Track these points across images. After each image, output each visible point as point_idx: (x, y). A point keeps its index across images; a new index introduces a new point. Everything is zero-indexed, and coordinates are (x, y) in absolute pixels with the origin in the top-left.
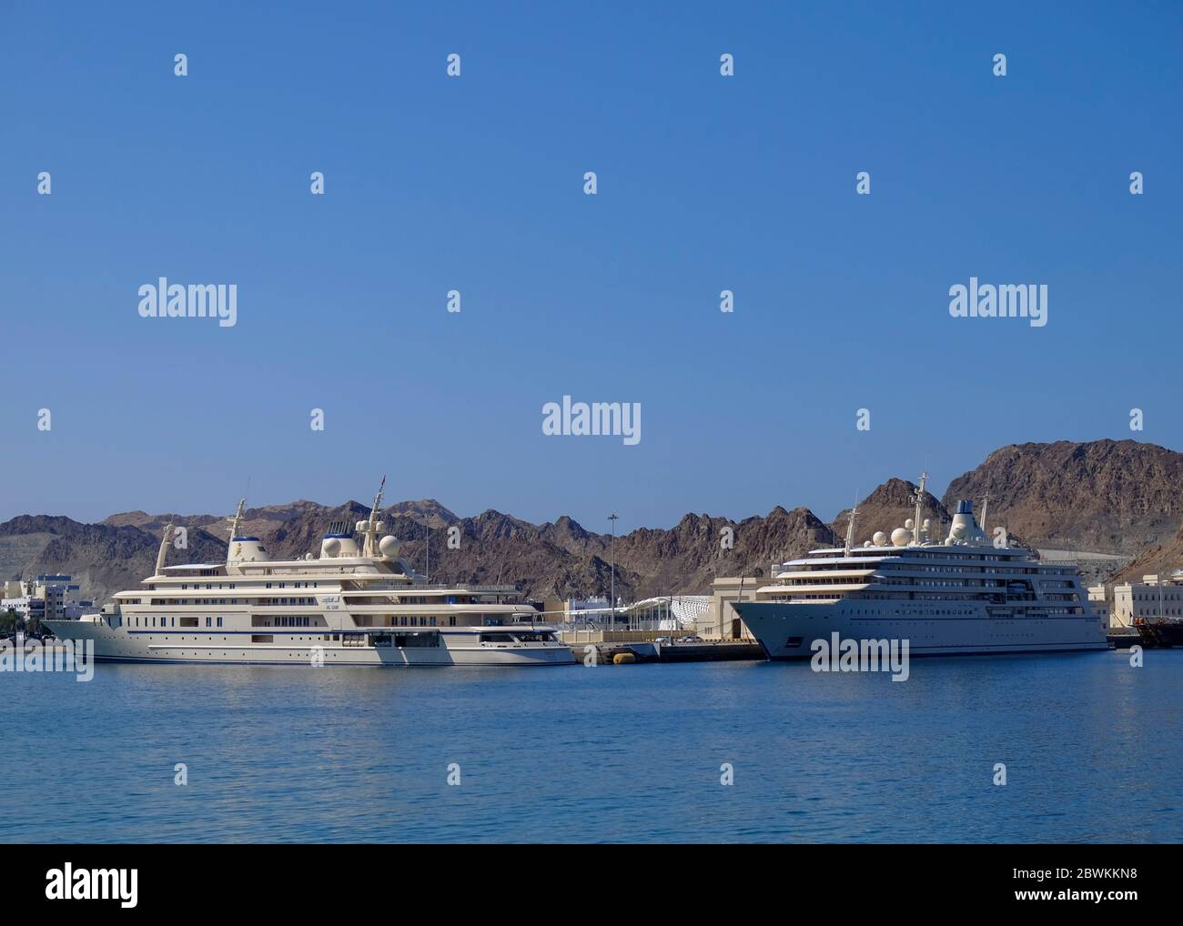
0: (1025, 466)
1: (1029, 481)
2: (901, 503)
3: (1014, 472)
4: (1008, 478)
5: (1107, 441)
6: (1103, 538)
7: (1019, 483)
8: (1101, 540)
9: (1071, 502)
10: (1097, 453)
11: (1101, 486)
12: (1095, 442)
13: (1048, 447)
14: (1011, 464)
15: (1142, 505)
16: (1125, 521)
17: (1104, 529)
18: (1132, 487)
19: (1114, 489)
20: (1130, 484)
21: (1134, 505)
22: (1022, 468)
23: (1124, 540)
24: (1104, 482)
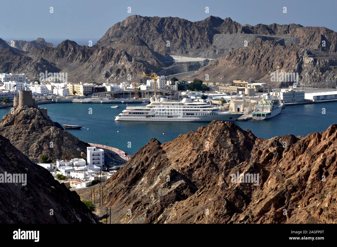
2: (138, 44)
4: (141, 28)
8: (183, 52)
10: (168, 21)
14: (142, 24)
15: (193, 42)
16: (189, 46)
17: (183, 49)
18: (189, 36)
19: (184, 36)
20: (188, 35)
21: (190, 42)
22: (145, 25)
23: (190, 53)
24: (180, 34)
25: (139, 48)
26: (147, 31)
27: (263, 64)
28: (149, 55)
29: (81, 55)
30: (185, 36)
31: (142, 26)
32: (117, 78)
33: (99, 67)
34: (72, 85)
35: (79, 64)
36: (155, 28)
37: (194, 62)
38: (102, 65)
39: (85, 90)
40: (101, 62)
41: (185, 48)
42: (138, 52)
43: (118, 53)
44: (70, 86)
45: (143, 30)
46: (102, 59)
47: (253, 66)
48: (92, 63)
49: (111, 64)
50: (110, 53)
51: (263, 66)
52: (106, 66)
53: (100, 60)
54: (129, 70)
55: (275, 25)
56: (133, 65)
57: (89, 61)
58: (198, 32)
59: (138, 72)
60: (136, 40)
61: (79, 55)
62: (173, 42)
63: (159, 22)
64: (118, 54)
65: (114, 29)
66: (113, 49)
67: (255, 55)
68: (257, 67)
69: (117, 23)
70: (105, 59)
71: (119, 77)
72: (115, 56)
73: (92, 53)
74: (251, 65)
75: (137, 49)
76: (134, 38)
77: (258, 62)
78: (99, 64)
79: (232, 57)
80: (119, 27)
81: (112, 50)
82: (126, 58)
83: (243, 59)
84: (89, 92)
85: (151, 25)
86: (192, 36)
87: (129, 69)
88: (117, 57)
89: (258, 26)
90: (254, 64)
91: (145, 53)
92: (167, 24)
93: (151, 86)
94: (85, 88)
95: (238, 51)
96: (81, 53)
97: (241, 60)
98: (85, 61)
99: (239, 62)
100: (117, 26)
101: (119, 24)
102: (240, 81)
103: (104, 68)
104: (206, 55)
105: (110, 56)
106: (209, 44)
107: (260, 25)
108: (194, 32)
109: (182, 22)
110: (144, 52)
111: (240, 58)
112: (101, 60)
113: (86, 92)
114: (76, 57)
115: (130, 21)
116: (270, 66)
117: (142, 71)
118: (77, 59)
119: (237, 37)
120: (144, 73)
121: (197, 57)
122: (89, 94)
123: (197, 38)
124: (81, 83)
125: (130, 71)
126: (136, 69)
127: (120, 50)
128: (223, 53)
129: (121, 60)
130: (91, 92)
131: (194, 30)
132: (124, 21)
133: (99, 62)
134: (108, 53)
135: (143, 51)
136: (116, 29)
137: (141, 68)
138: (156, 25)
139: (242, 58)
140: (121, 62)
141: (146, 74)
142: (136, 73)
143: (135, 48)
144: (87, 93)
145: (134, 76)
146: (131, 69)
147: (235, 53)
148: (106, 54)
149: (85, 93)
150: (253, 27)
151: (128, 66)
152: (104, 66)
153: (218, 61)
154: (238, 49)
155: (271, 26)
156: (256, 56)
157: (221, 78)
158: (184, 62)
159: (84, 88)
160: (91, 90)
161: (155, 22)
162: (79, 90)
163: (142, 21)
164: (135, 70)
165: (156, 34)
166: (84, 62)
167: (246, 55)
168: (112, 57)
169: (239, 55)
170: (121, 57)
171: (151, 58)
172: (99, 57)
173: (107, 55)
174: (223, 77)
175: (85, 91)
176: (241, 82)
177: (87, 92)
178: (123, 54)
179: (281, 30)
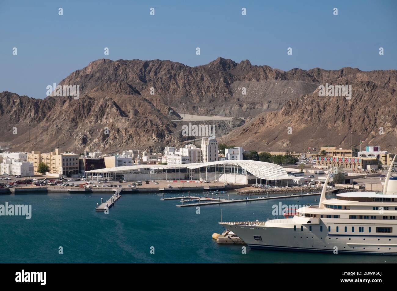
0: (123, 70)
1: (127, 78)
2: (126, 93)
3: (118, 73)
4: (116, 75)
5: (158, 60)
6: (190, 108)
7: (122, 78)
8: (189, 108)
9: (168, 90)
10: (154, 65)
11: (181, 84)
12: (152, 61)
13: (130, 62)
14: (116, 69)
15: (202, 93)
16: (196, 100)
17: (188, 103)
18: (196, 84)
19: (187, 85)
20: (194, 83)
21: (198, 92)
22: (121, 71)
23: (199, 109)
24: (182, 81)
25: (128, 99)
26: (125, 80)
27: (359, 120)
28: (146, 108)
29: (33, 111)
30: (189, 85)
31: (117, 73)
32: (104, 145)
33: (68, 127)
34: (37, 156)
35: (30, 125)
36: (137, 75)
37: (218, 121)
38: (74, 124)
39: (65, 164)
40: (70, 119)
41: (191, 103)
42: (128, 104)
43: (101, 103)
44: (34, 157)
45: (119, 78)
46: (72, 114)
47: (340, 123)
48: (53, 122)
49: (90, 122)
50: (85, 104)
51: (360, 122)
52: (80, 126)
53: (69, 116)
54: (126, 131)
55: (319, 70)
56: (132, 122)
57: (47, 120)
58: (209, 78)
59: (142, 134)
60: (124, 87)
61: (30, 111)
62: (171, 93)
63: (140, 68)
64: (101, 106)
65: (71, 80)
66: (90, 98)
67: (338, 107)
68: (347, 125)
69: (75, 71)
70: (78, 115)
71: (109, 143)
72: (96, 108)
73: (50, 108)
74: (335, 122)
75: (125, 100)
76: (119, 83)
77: (347, 116)
78: (69, 123)
79: (294, 110)
80: (77, 77)
81: (88, 100)
82: (115, 111)
83: (318, 113)
84: (74, 168)
85: (130, 71)
86: (199, 84)
87: (126, 129)
88: (100, 110)
89: (294, 71)
90: (341, 119)
91: (139, 106)
92: (153, 70)
93: (190, 156)
94: (65, 160)
95: (303, 101)
96: (32, 106)
97: (313, 114)
98: (40, 120)
99: (310, 118)
100: (76, 75)
101: (78, 72)
102: (334, 148)
103: (77, 130)
104: (228, 111)
105: (85, 110)
106: (228, 95)
107: (296, 69)
108: (202, 79)
109: (176, 67)
110: (137, 105)
111: (312, 111)
112: (72, 117)
113: (67, 168)
114: (25, 114)
115: (95, 67)
116: (372, 123)
117: (149, 132)
118: (26, 116)
119: (272, 85)
120: (153, 135)
121: (212, 115)
122: (74, 174)
123: (208, 87)
124: (57, 150)
125: (128, 132)
126: (138, 129)
127: (104, 98)
128: (254, 108)
129: (108, 114)
130: (77, 168)
131: (202, 76)
132: (86, 68)
133: (68, 119)
134: (81, 104)
135: (136, 103)
136: (73, 79)
137: (147, 127)
138: (138, 72)
139: (315, 110)
140: (107, 118)
141: (157, 137)
142: (140, 136)
143: (122, 98)
144: (69, 171)
145: (137, 141)
146: (129, 129)
147: (297, 104)
148: (80, 105)
149: (65, 170)
150: (285, 72)
151: (122, 124)
152: (76, 126)
153: (263, 118)
154: (302, 97)
155: (312, 71)
156: (341, 107)
157: (285, 145)
158: (202, 121)
159: (63, 160)
160: (78, 165)
161: (136, 68)
162: (54, 166)
163: (116, 66)
164: (136, 130)
165: (138, 83)
166: (37, 121)
167: (322, 106)
168: (89, 110)
169: (307, 107)
170: (108, 110)
171: (150, 113)
172: (66, 112)
173: (81, 107)
174: (288, 142)
175: (66, 166)
176: (336, 149)
177: (70, 168)
178: (110, 106)
179: (328, 77)
